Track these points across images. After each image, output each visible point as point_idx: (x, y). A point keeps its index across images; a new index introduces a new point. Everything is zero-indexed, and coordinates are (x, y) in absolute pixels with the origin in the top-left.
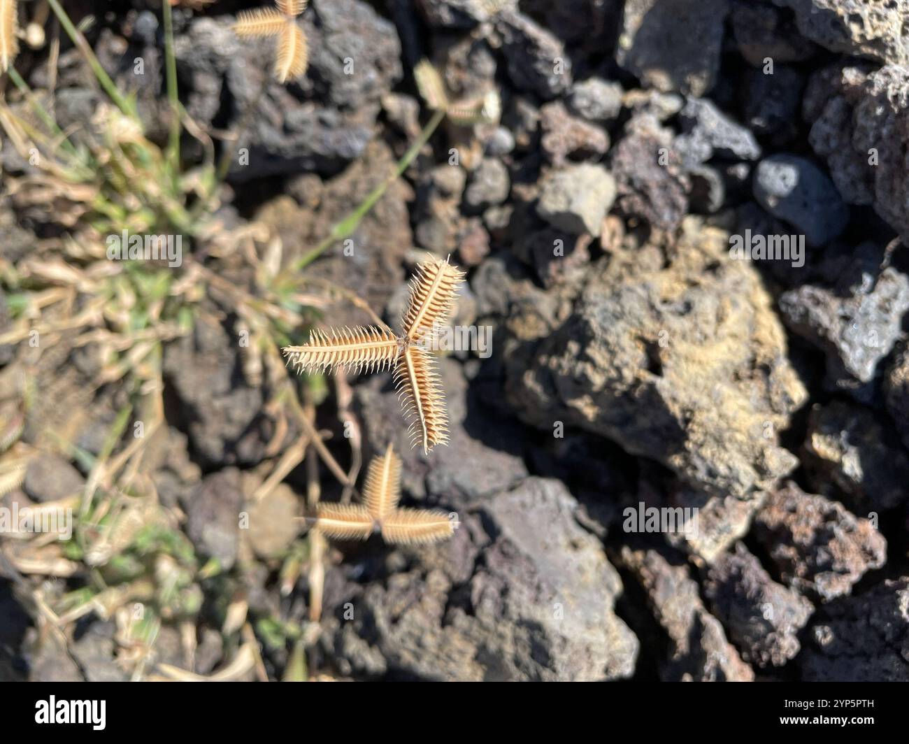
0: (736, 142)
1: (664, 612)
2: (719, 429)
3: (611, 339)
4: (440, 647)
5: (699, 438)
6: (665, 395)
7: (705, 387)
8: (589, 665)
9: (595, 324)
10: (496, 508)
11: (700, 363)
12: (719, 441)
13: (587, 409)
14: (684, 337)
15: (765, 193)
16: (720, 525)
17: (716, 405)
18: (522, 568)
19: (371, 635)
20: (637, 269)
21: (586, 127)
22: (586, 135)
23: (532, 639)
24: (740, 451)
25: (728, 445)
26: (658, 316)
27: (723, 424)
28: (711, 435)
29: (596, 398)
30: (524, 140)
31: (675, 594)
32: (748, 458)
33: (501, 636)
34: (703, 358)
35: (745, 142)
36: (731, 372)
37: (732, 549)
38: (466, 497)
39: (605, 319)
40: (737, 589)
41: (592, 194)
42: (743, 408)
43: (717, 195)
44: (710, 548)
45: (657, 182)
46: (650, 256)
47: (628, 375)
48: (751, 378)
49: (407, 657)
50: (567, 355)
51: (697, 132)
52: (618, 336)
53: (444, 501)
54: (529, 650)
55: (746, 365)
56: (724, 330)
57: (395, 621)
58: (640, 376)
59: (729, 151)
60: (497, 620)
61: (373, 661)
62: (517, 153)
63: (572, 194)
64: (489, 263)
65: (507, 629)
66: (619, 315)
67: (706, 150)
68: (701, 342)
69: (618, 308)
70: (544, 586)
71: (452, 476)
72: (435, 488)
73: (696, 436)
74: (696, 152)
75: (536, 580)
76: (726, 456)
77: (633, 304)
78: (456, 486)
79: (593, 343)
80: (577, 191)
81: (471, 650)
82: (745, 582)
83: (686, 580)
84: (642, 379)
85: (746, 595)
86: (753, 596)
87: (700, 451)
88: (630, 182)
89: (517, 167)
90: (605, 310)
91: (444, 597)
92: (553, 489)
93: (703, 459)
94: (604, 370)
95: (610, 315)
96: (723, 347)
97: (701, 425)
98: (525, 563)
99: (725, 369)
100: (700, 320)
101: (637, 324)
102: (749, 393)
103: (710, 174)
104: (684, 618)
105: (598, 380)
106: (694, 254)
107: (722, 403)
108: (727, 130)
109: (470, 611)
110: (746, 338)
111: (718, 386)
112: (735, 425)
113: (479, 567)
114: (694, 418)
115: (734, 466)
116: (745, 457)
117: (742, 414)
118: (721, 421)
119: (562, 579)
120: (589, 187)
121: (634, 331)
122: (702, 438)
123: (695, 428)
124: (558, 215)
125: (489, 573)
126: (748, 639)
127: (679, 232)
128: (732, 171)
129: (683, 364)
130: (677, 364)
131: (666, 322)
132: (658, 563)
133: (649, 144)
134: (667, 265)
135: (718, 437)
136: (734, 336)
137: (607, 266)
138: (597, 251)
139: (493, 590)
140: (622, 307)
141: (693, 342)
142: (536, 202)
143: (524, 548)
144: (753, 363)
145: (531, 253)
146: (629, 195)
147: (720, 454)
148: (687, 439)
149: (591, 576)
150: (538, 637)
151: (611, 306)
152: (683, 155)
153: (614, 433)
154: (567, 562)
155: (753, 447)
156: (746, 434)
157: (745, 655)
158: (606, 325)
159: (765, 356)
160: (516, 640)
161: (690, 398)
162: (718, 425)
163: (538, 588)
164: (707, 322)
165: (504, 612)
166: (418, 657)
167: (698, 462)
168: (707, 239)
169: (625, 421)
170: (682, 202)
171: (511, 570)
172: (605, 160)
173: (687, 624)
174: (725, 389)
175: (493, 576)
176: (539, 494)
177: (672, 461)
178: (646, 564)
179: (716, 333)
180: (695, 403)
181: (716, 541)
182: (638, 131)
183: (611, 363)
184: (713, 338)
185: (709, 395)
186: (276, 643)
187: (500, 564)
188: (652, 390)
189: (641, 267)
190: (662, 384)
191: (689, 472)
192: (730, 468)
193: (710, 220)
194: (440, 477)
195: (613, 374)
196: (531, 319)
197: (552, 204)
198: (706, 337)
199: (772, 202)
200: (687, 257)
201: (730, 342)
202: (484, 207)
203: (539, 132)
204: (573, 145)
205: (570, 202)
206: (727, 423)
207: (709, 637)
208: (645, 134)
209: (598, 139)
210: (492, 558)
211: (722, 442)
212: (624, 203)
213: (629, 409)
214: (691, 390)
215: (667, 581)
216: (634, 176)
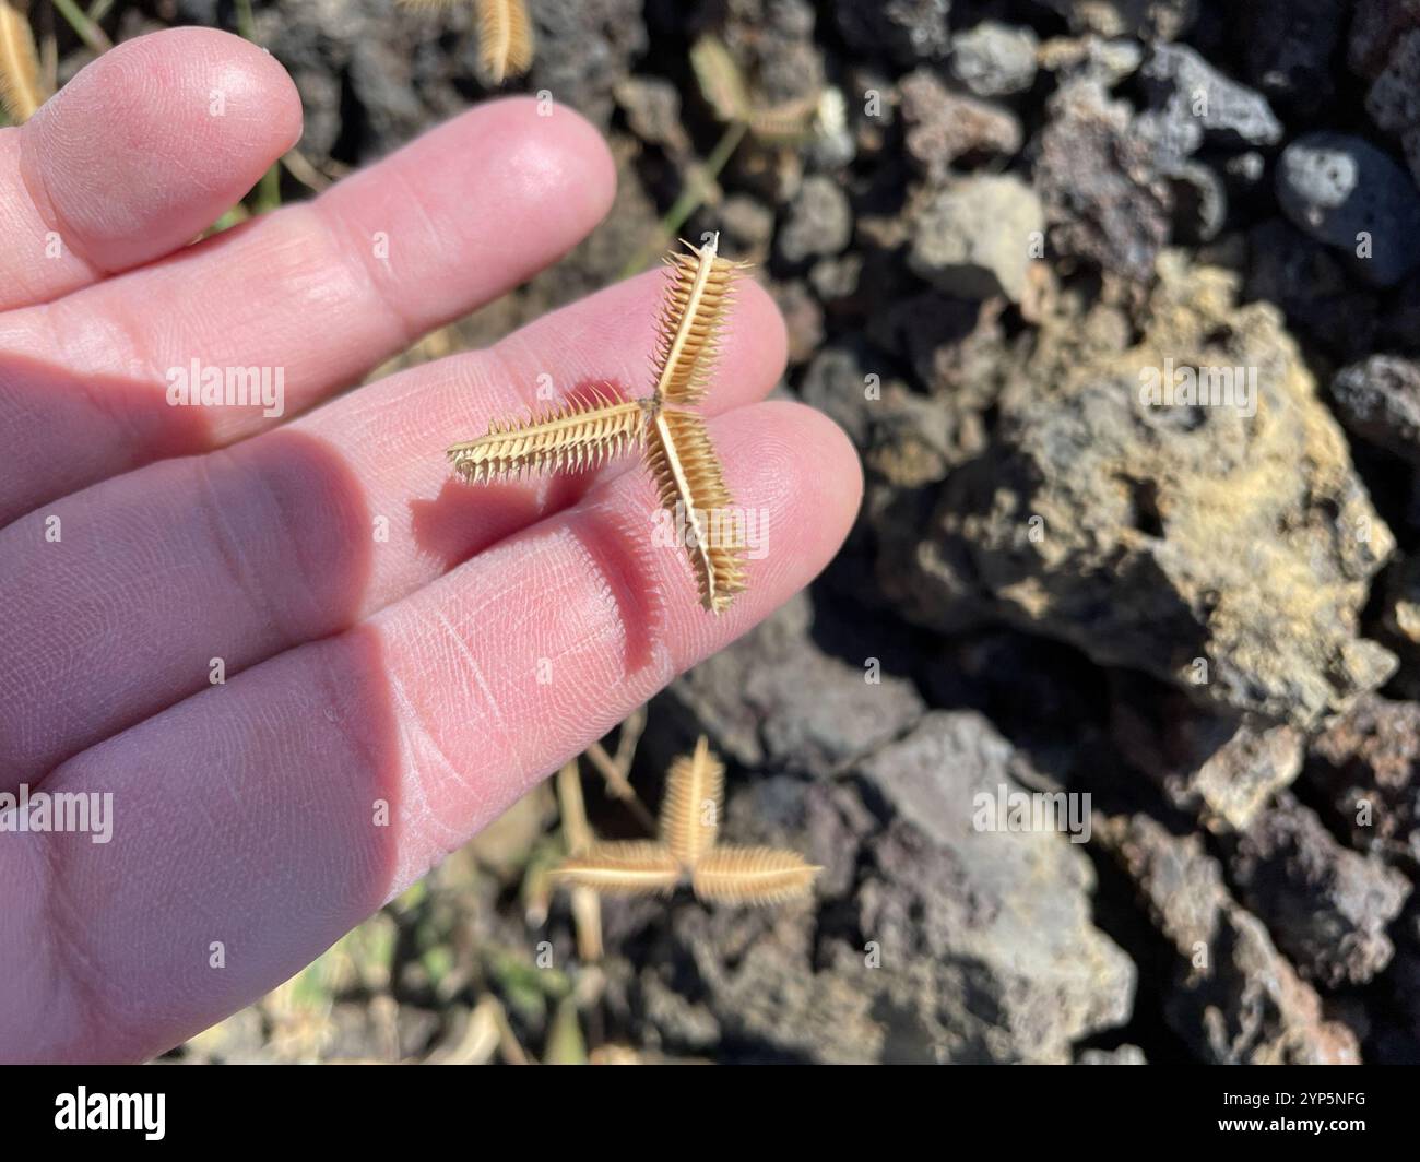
0: (1243, 116)
1: (1168, 913)
2: (1263, 618)
3: (1076, 483)
4: (812, 1001)
5: (1229, 637)
6: (1172, 569)
7: (1236, 550)
8: (1063, 1016)
9: (1043, 458)
10: (885, 771)
11: (1224, 508)
12: (1265, 639)
13: (1031, 599)
14: (1196, 468)
15: (1303, 203)
16: (1256, 767)
17: (1255, 578)
18: (939, 869)
19: (691, 987)
20: (1087, 351)
21: (979, 111)
22: (982, 125)
23: (968, 981)
24: (1300, 650)
25: (1280, 644)
26: (1149, 435)
27: (1271, 611)
28: (1250, 630)
29: (1048, 581)
30: (871, 141)
31: (1185, 882)
32: (1313, 662)
33: (915, 982)
34: (1230, 501)
35: (1258, 116)
36: (1274, 519)
37: (1273, 803)
38: (830, 756)
39: (1059, 450)
40: (1290, 869)
41: (1007, 229)
42: (1301, 580)
43: (1214, 210)
44: (1240, 807)
45: (1113, 199)
46: (1107, 325)
47: (1106, 541)
48: (1306, 524)
49: (755, 1019)
50: (995, 515)
51: (1176, 104)
52: (1087, 477)
53: (794, 764)
54: (961, 997)
55: (1298, 503)
56: (1260, 450)
57: (732, 964)
58: (1124, 540)
59: (1232, 132)
60: (908, 957)
61: (698, 1027)
62: (861, 164)
63: (971, 231)
64: (825, 360)
65: (925, 971)
66: (1082, 440)
67: (1191, 133)
68: (1224, 474)
69: (1081, 429)
70: (982, 897)
71: (805, 723)
72: (779, 747)
73: (1225, 631)
74: (1174, 140)
75: (965, 889)
76: (1279, 664)
77: (1105, 418)
78: (814, 741)
79: (1042, 492)
80: (981, 226)
81: (863, 1003)
82: (1303, 858)
83: (1198, 858)
84: (1130, 546)
85: (1305, 878)
86: (1318, 877)
87: (1231, 656)
88: (1067, 201)
89: (862, 189)
90: (1059, 433)
91: (810, 920)
92: (968, 728)
93: (1239, 670)
94: (1064, 537)
95: (1067, 441)
96: (1260, 478)
97: (1234, 614)
98: (942, 860)
99: (1265, 516)
100: (1222, 435)
101: (1115, 452)
102: (1307, 552)
103: (1200, 175)
104: (1200, 920)
105: (1055, 554)
106: (1184, 317)
107: (1264, 575)
108: (1226, 96)
109: (859, 944)
110: (1294, 459)
111: (1257, 546)
112: (1291, 609)
113: (864, 870)
114: (1221, 604)
115: (1294, 680)
116: (1309, 661)
117: (1302, 591)
118: (1265, 605)
119: (1005, 880)
120: (1001, 217)
121: (1109, 465)
122: (1234, 637)
123: (1223, 619)
124: (950, 270)
125: (884, 880)
126: (1309, 945)
127: (1154, 282)
128: (1234, 166)
129: (1196, 515)
130: (1186, 515)
131: (1164, 445)
132: (1151, 834)
133: (1094, 132)
134: (1136, 339)
135: (1261, 632)
136: (1276, 458)
137: (1033, 349)
138: (1014, 324)
139: (896, 908)
140: (1088, 426)
141: (1211, 475)
142: (906, 248)
143: (939, 835)
144: (1307, 501)
145: (902, 336)
146: (1066, 225)
147: (1267, 660)
148: (1209, 637)
149: (1048, 867)
150: (979, 980)
151: (1068, 424)
152: (1153, 146)
153: (1075, 633)
154: (1008, 850)
155: (1322, 644)
156: (1309, 622)
157: (1303, 969)
158: (1064, 458)
159: (1326, 485)
160: (940, 985)
161: (1214, 571)
162: (1260, 611)
163: (972, 901)
164: (1233, 439)
165: (919, 944)
166: (774, 1019)
167: (1230, 677)
168: (1203, 288)
169: (1093, 613)
170: (1159, 228)
171: (922, 873)
172: (1020, 164)
173: (1206, 929)
174: (1268, 549)
175: (893, 884)
176: (947, 739)
177: (1183, 677)
178: (1133, 836)
179: (1247, 455)
180: (1221, 579)
181: (1250, 793)
182: (1072, 111)
183: (1078, 523)
184: (1244, 466)
185: (1244, 563)
186: (529, 1002)
187: (900, 865)
188: (1147, 561)
189: (1095, 347)
190: (1165, 551)
191: (1216, 694)
192: (1287, 683)
193: (1204, 254)
194: (784, 727)
195: (1081, 541)
196: (912, 450)
197: (936, 251)
198: (1232, 465)
199: (1314, 218)
200: (1170, 322)
201: (1271, 468)
202: (811, 261)
203: (898, 126)
204: (959, 144)
205: (970, 246)
206: (1277, 608)
207: (1246, 947)
208: (1084, 116)
209: (1003, 129)
210: (887, 855)
211: (1269, 638)
212: (1057, 239)
213: (1101, 593)
214: (1213, 558)
215: (1169, 863)
216: (1073, 191)
